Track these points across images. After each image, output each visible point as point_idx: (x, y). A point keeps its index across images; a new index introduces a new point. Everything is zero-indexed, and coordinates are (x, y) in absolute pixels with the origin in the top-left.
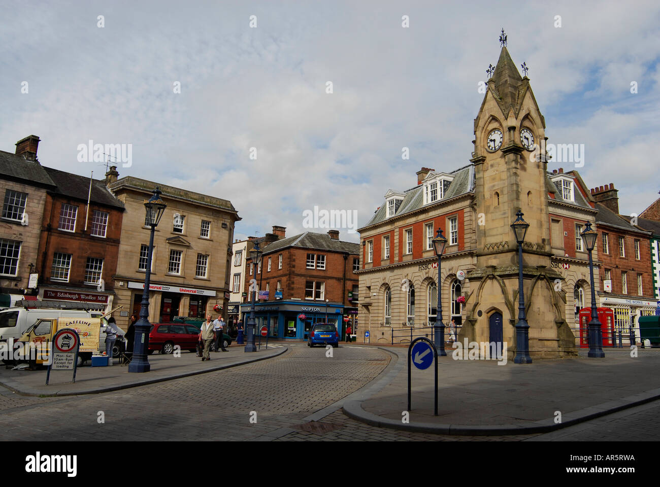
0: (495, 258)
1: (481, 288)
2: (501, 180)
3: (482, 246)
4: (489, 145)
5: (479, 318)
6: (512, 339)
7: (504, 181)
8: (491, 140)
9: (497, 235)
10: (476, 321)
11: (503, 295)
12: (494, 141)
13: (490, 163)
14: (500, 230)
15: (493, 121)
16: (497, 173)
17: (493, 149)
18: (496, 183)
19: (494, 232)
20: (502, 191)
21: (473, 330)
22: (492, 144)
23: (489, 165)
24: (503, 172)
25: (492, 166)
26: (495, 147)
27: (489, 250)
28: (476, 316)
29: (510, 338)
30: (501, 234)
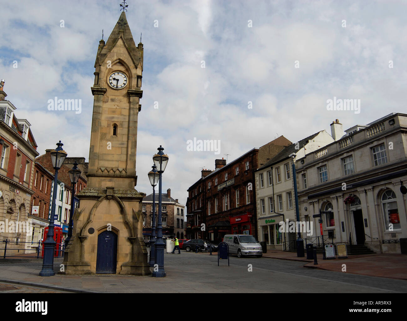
0: (110, 181)
1: (96, 206)
2: (121, 115)
3: (96, 168)
4: (111, 82)
5: (90, 235)
6: (129, 255)
7: (125, 117)
8: (114, 79)
9: (113, 161)
10: (85, 238)
11: (121, 216)
12: (118, 80)
13: (110, 97)
14: (116, 157)
15: (118, 64)
16: (118, 107)
17: (115, 87)
18: (116, 116)
19: (109, 158)
20: (122, 125)
21: (82, 247)
22: (114, 82)
23: (110, 98)
24: (125, 109)
25: (113, 100)
26: (117, 86)
27: (104, 173)
28: (86, 233)
29: (127, 254)
30: (118, 161)
